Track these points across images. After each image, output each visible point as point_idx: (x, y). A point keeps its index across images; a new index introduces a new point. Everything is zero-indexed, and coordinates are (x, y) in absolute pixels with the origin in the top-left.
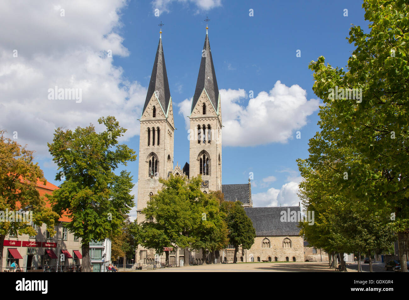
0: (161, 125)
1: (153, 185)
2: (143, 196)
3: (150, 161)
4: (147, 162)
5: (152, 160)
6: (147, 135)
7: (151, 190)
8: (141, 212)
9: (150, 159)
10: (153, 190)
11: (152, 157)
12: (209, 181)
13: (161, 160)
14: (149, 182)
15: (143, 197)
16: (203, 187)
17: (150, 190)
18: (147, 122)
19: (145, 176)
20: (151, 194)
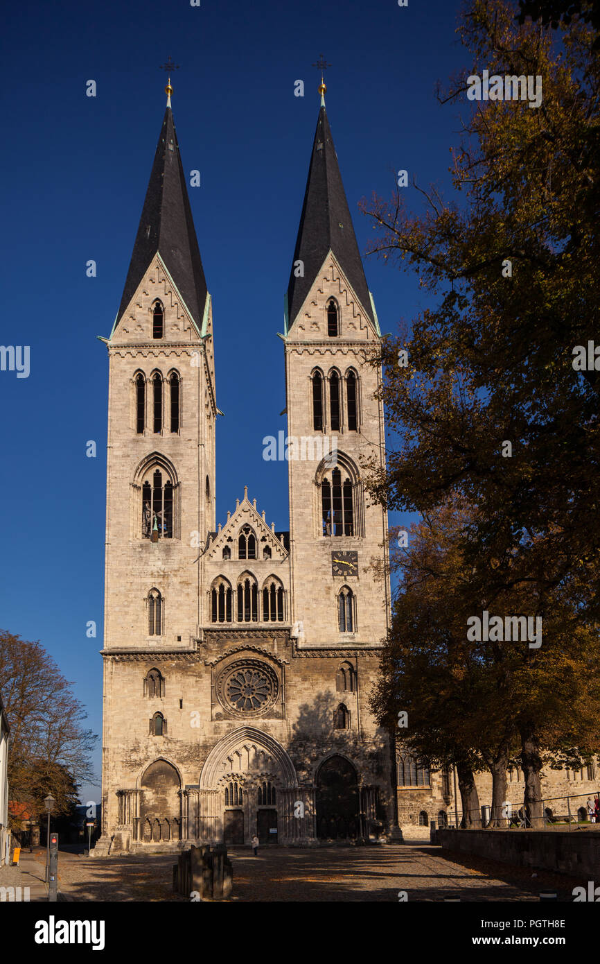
0: (183, 362)
1: (160, 563)
2: (126, 603)
3: (147, 485)
4: (135, 486)
5: (151, 483)
6: (132, 396)
7: (153, 580)
8: (117, 658)
9: (146, 478)
10: (161, 580)
11: (153, 470)
12: (360, 553)
13: (187, 480)
14: (144, 555)
15: (125, 606)
16: (340, 572)
17: (150, 581)
18: (133, 351)
19: (131, 533)
20: (155, 595)
